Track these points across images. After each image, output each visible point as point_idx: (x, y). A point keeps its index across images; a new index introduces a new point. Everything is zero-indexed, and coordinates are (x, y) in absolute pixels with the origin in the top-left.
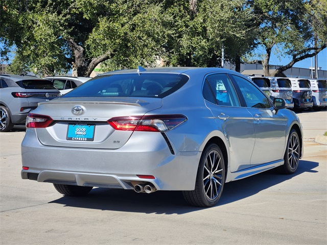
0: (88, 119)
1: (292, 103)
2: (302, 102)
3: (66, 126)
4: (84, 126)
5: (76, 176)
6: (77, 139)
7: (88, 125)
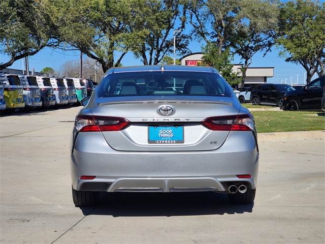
0: (179, 120)
1: (40, 101)
2: (47, 101)
3: (146, 128)
4: (169, 128)
5: (166, 182)
6: (163, 142)
7: (175, 126)
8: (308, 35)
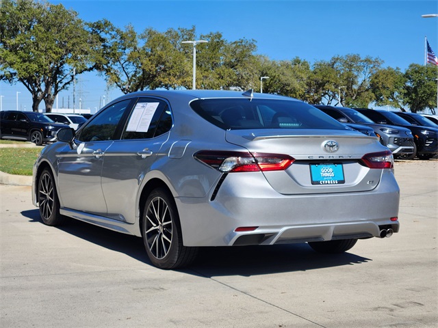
0: (343, 157)
6: (326, 182)
7: (334, 164)
8: (37, 45)
